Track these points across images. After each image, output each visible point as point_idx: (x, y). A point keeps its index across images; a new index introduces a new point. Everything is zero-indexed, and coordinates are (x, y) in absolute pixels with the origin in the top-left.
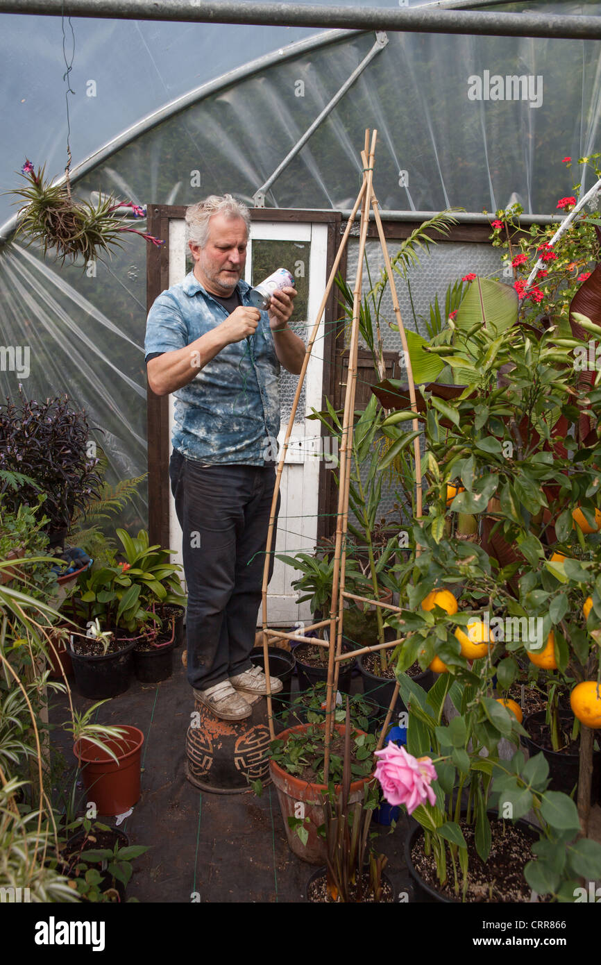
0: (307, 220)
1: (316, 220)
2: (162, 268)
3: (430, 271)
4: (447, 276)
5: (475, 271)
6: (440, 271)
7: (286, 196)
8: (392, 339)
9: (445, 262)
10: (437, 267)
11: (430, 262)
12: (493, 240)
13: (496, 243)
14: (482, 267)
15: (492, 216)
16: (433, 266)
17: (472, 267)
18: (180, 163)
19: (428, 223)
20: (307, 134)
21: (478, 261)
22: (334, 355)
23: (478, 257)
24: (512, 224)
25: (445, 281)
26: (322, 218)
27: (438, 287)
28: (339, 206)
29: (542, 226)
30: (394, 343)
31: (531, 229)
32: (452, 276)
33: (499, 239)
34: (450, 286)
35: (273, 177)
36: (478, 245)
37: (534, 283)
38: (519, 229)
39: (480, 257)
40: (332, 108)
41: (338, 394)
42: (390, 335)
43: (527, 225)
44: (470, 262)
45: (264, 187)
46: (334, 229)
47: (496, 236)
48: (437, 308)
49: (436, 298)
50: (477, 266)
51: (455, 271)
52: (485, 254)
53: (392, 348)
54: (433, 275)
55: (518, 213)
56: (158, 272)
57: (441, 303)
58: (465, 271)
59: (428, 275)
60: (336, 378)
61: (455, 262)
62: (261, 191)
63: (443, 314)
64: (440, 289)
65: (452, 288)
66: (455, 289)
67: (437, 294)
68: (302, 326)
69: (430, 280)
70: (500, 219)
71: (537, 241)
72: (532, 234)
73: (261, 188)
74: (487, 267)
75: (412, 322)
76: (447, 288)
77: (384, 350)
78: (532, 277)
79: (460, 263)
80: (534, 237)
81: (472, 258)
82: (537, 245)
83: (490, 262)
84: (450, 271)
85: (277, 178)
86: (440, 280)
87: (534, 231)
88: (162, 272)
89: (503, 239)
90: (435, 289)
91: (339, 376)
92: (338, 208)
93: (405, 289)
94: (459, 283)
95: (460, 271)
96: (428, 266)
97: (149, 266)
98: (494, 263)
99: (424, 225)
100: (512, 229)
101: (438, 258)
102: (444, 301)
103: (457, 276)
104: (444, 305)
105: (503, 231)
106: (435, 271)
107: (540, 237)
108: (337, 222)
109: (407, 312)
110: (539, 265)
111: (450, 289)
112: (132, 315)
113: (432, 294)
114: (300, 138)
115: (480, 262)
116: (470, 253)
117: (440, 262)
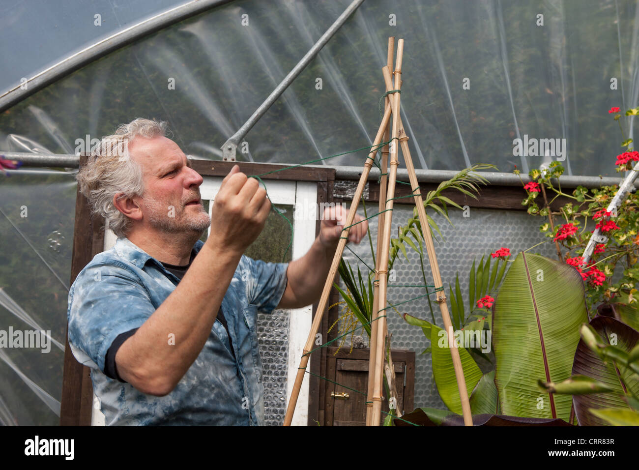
0: (290, 177)
1: (302, 178)
2: (95, 235)
3: (448, 245)
4: (470, 251)
5: (505, 245)
6: (461, 245)
7: (265, 148)
8: (401, 333)
9: (467, 234)
10: (457, 239)
11: (448, 233)
12: (527, 207)
13: (530, 211)
14: (513, 241)
15: (525, 176)
16: (451, 239)
17: (501, 240)
18: (133, 108)
19: (448, 183)
20: (291, 74)
21: (508, 232)
22: (325, 354)
23: (507, 229)
24: (551, 187)
25: (467, 257)
26: (310, 176)
27: (458, 266)
28: (331, 161)
29: (591, 190)
30: (404, 339)
31: (576, 192)
32: (476, 251)
33: (535, 205)
34: (474, 263)
35: (248, 124)
36: (508, 214)
37: (591, 260)
38: (560, 193)
39: (510, 227)
40: (323, 45)
41: (329, 408)
42: (398, 327)
43: (569, 189)
44: (498, 234)
45: (236, 136)
46: (325, 190)
47: (531, 201)
48: (458, 292)
49: (457, 280)
50: (508, 240)
51: (480, 246)
52: (517, 223)
53: (402, 344)
54: (451, 250)
55: (557, 174)
56: (90, 241)
57: (464, 286)
58: (492, 246)
59: (445, 250)
60: (326, 388)
61: (480, 234)
62: (233, 141)
63: (466, 300)
64: (461, 268)
65: (477, 266)
66: (480, 267)
67: (457, 274)
68: (282, 315)
69: (448, 256)
70: (536, 181)
71: (586, 207)
72: (579, 199)
73: (233, 137)
74: (520, 240)
75: (426, 309)
76: (471, 266)
77: (391, 348)
78: (588, 252)
79: (486, 234)
80: (580, 203)
81: (501, 229)
82: (586, 213)
83: (523, 234)
84: (473, 245)
85: (253, 125)
86: (461, 257)
87: (580, 195)
88: (94, 240)
89: (541, 206)
90: (455, 268)
91: (331, 385)
92: (330, 165)
93: (416, 267)
94: (485, 261)
95: (486, 245)
96: (445, 239)
97: (77, 231)
98: (529, 235)
99: (442, 185)
100: (551, 194)
101: (457, 228)
102: (468, 284)
103: (482, 251)
104: (467, 288)
105: (540, 195)
106: (454, 245)
107: (588, 203)
108: (328, 181)
109: (420, 297)
110: (595, 237)
111: (473, 268)
112: (56, 296)
113: (452, 274)
114: (283, 79)
115: (511, 234)
116: (498, 223)
117: (461, 233)
